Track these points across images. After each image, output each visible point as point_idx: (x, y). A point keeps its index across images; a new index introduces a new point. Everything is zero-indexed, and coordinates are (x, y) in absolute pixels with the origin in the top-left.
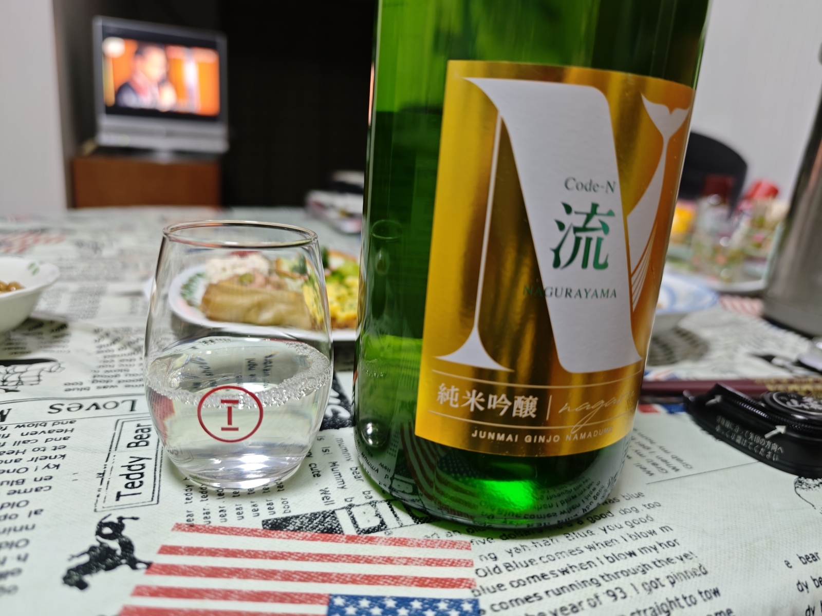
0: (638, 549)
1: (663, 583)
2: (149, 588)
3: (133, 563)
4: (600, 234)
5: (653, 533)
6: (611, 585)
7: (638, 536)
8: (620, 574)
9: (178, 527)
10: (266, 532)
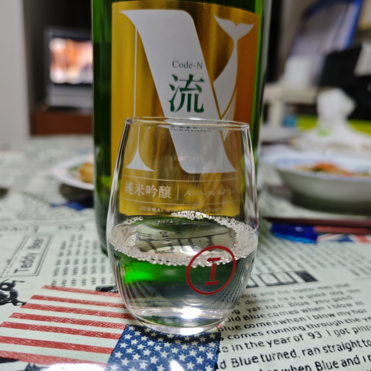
0: (337, 313)
1: (349, 331)
2: (21, 314)
3: (15, 303)
4: (197, 92)
5: (350, 305)
6: (312, 331)
7: (338, 306)
8: (320, 325)
9: (46, 287)
10: (97, 292)
